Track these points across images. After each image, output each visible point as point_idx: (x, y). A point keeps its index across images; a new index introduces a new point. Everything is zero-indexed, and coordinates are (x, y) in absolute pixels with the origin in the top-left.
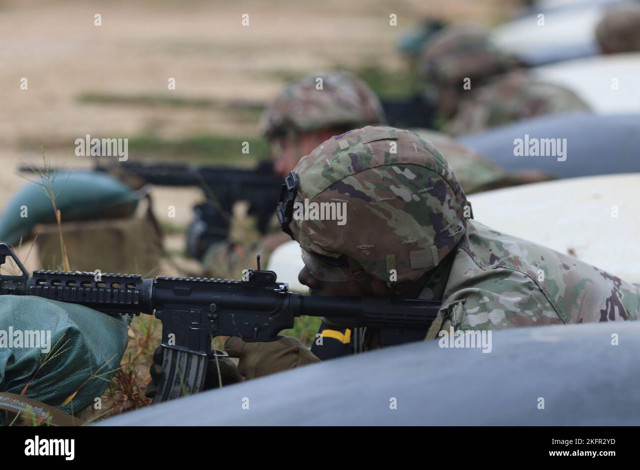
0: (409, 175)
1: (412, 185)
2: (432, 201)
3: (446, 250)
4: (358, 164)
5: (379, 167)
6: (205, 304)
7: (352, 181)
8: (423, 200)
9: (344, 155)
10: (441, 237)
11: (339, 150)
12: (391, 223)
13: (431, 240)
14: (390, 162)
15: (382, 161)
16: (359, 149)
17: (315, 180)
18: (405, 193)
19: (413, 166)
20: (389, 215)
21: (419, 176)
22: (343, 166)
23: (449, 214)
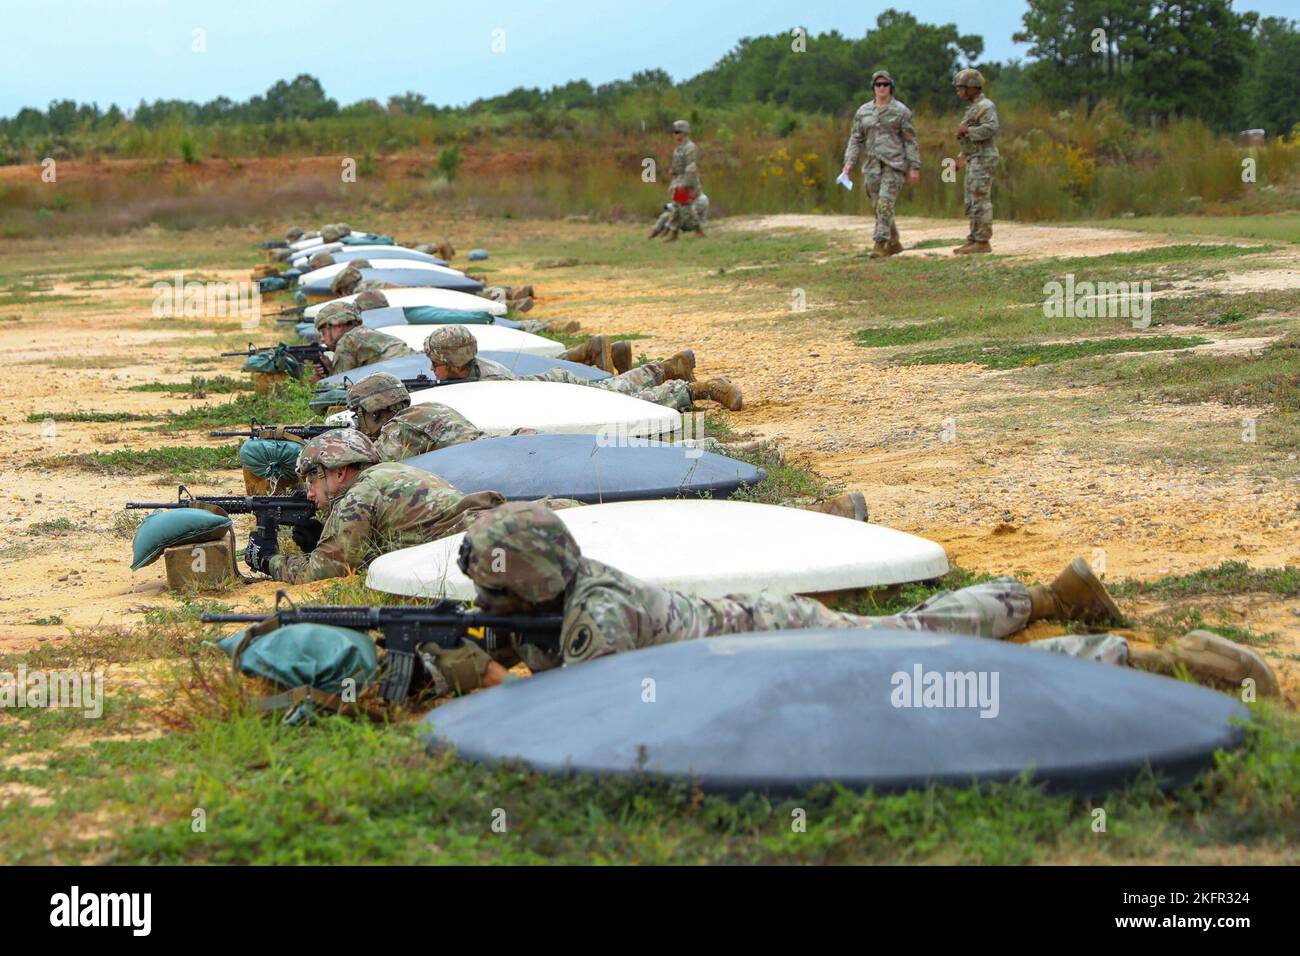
0: (543, 533)
1: (546, 540)
2: (558, 549)
3: (569, 578)
4: (510, 529)
5: (525, 530)
6: (412, 623)
7: (508, 540)
8: (553, 549)
9: (500, 523)
10: (565, 571)
11: (495, 520)
12: (534, 565)
13: (559, 573)
14: (531, 526)
15: (525, 525)
16: (509, 518)
17: (483, 541)
18: (542, 545)
19: (545, 527)
20: (532, 560)
21: (549, 534)
22: (500, 531)
23: (569, 555)
